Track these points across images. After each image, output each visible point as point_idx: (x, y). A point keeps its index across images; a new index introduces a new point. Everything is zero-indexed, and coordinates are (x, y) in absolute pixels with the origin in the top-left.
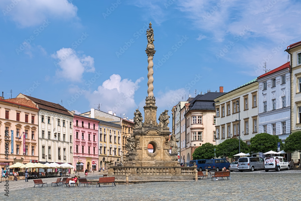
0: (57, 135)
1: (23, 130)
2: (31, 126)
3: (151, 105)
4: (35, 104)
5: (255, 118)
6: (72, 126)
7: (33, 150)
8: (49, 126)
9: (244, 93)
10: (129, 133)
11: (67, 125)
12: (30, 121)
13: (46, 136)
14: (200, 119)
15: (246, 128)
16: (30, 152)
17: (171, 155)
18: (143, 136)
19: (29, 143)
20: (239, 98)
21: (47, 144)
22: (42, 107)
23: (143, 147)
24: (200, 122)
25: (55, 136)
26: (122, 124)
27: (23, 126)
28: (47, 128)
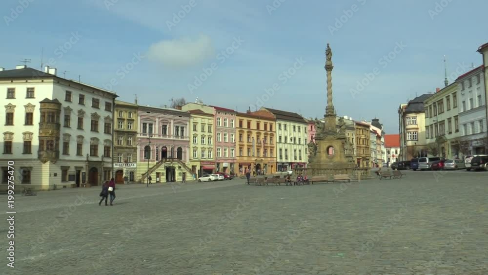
0: (293, 139)
1: (262, 137)
2: (269, 133)
3: (330, 113)
4: (273, 114)
5: (456, 118)
6: (307, 131)
7: (271, 152)
8: (286, 132)
9: (446, 94)
10: (363, 134)
11: (302, 130)
12: (268, 129)
13: (283, 140)
14: (414, 120)
15: (450, 127)
16: (269, 154)
17: (347, 157)
18: (322, 141)
19: (268, 147)
20: (443, 99)
21: (284, 147)
22: (279, 116)
23: (322, 150)
24: (415, 123)
25: (291, 140)
26: (355, 127)
27: (263, 133)
28: (284, 134)
